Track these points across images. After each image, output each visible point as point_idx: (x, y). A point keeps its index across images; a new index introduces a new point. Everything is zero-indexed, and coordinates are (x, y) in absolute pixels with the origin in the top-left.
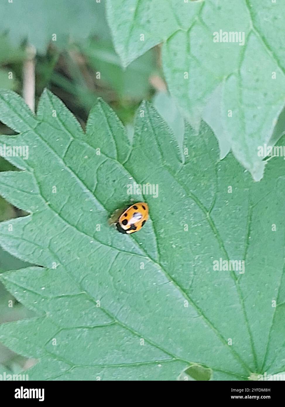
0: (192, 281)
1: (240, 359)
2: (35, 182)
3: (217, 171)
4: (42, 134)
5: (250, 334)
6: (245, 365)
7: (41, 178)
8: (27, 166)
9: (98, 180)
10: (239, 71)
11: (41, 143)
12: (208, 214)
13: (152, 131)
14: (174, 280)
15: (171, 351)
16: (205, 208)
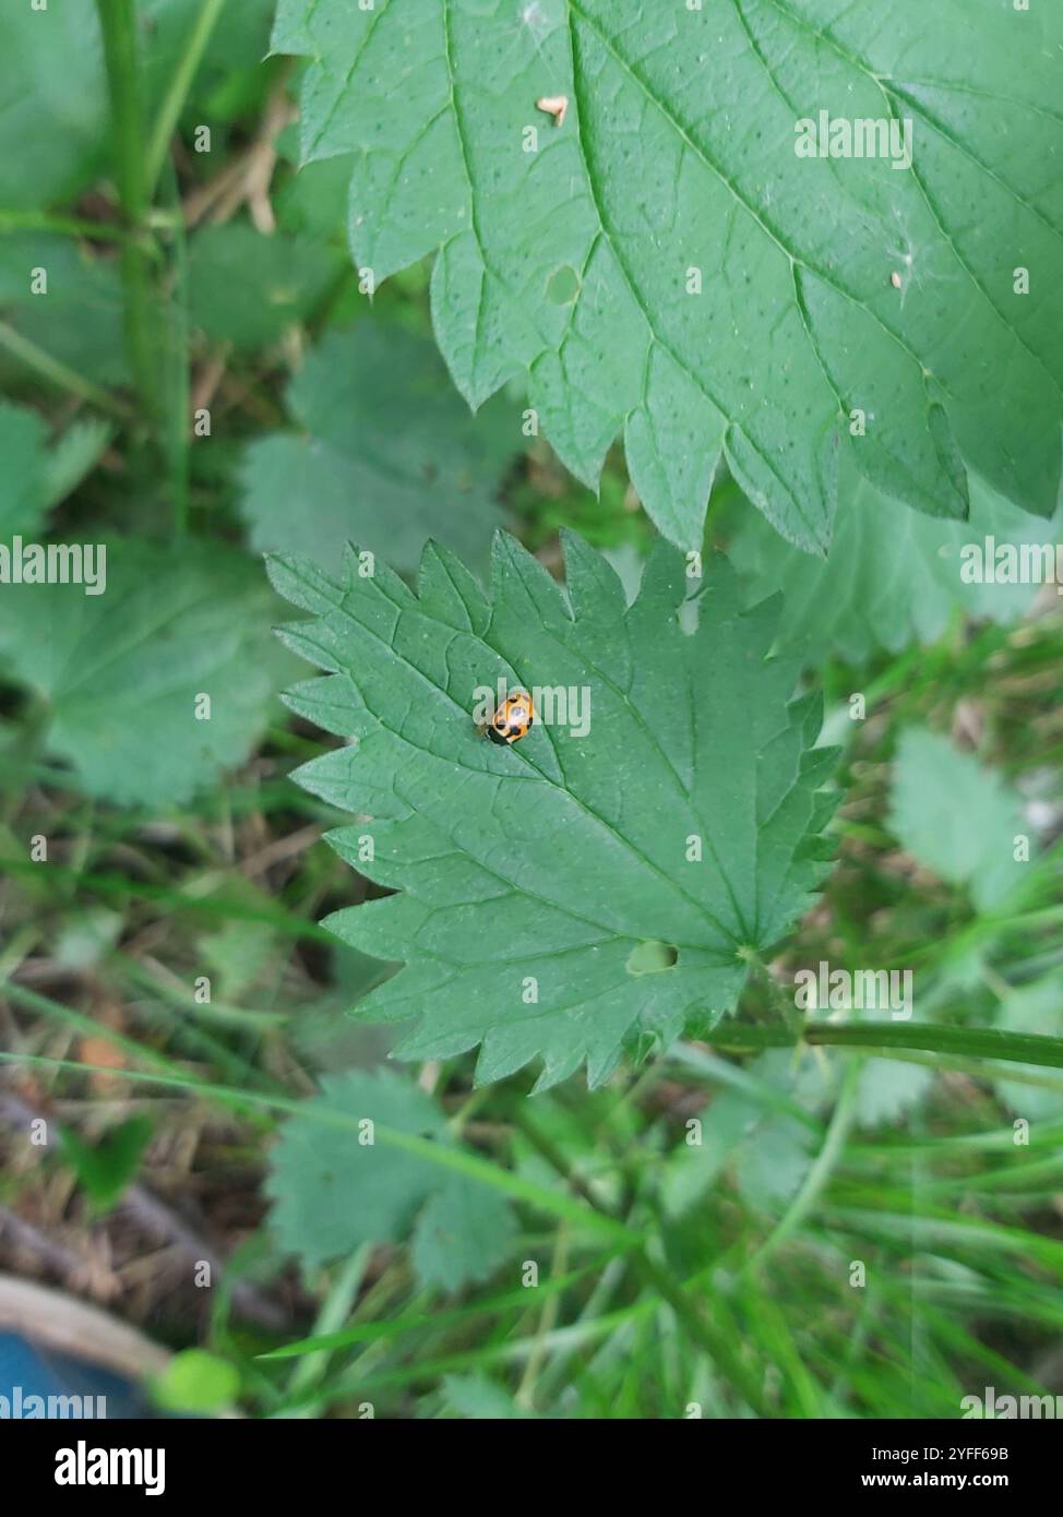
0: (622, 807)
1: (719, 926)
2: (355, 690)
3: (626, 625)
4: (354, 612)
5: (726, 880)
6: (728, 934)
7: (364, 679)
8: (338, 665)
9: (449, 670)
10: (646, 405)
11: (353, 625)
12: (625, 697)
13: (518, 576)
14: (592, 810)
15: (608, 924)
16: (619, 688)
